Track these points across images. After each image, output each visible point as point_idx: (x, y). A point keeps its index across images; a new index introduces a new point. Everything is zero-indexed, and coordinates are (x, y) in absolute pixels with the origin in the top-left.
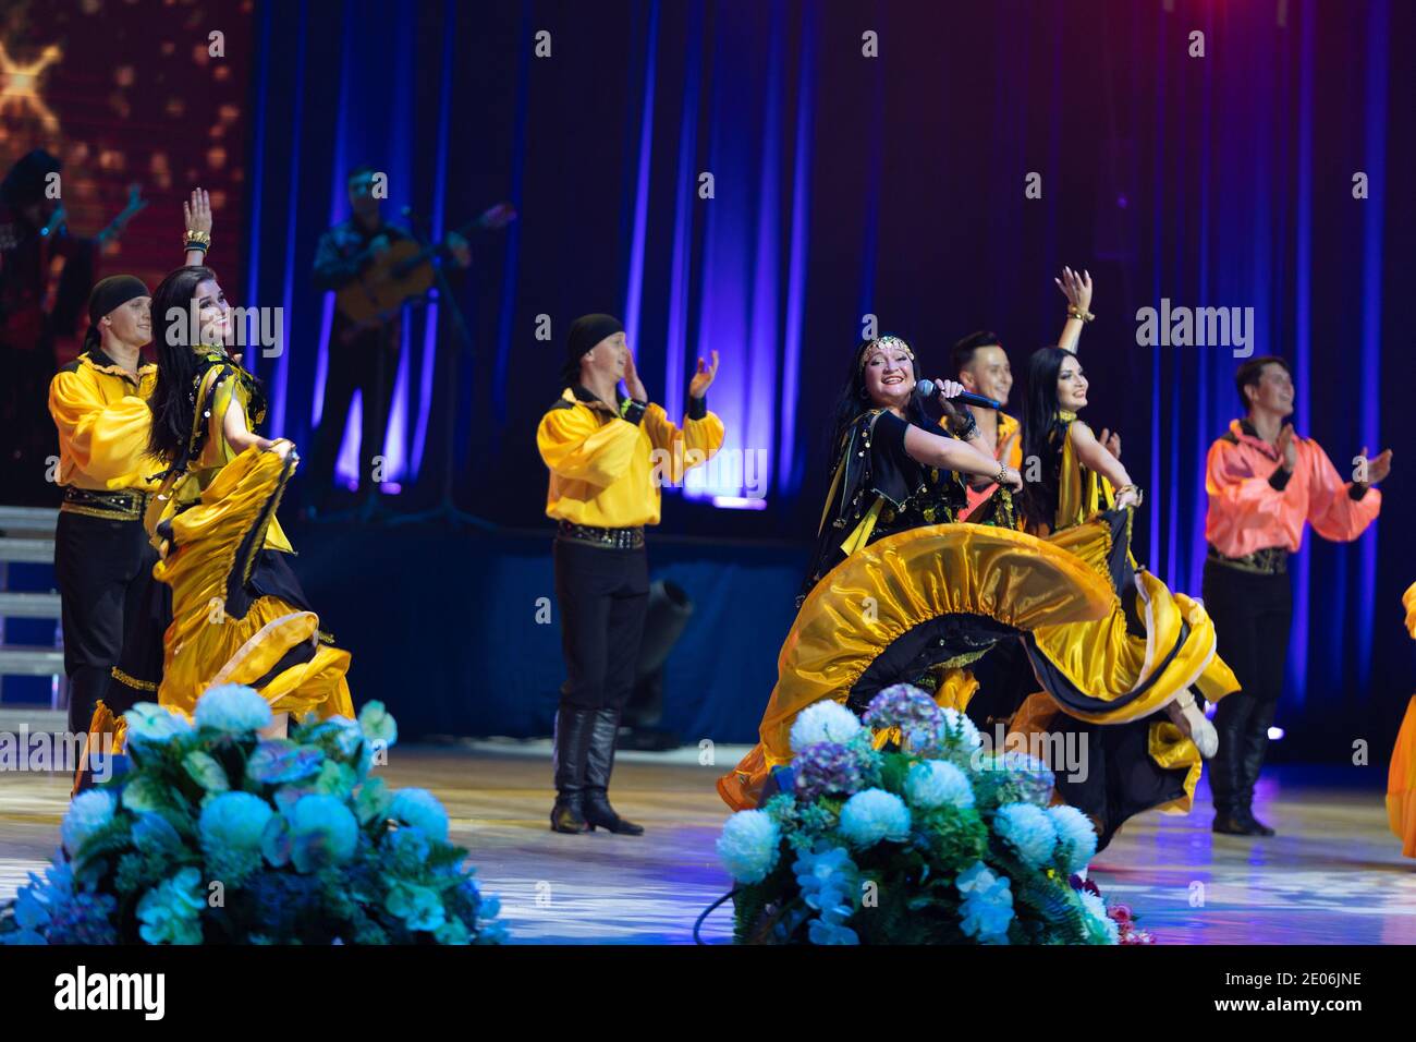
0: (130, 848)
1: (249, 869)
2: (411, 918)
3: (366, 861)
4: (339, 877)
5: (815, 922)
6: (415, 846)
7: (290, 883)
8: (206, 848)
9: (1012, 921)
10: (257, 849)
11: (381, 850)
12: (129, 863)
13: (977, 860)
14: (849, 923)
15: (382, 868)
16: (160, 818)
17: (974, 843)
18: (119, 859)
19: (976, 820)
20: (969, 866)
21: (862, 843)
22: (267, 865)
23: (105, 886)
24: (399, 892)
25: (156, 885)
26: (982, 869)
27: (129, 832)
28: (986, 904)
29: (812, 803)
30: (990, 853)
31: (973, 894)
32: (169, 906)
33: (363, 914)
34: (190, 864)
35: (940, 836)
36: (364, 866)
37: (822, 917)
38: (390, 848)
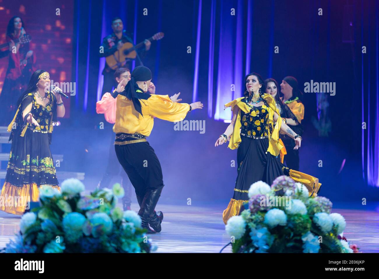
0: (41, 231)
1: (79, 236)
3: (115, 234)
4: (107, 239)
5: (257, 251)
6: (131, 229)
7: (91, 241)
8: (65, 230)
9: (320, 250)
10: (81, 230)
11: (120, 230)
12: (41, 235)
13: (308, 231)
14: (268, 251)
15: (120, 236)
16: (51, 222)
17: (307, 225)
18: (38, 234)
19: (307, 218)
20: (306, 233)
21: (272, 226)
22: (84, 236)
23: (33, 243)
24: (126, 243)
25: (49, 242)
26: (309, 234)
27: (40, 226)
28: (311, 245)
29: (256, 214)
30: (312, 228)
31: (307, 242)
33: (115, 250)
34: (60, 235)
35: (296, 224)
37: (259, 249)
38: (122, 229)
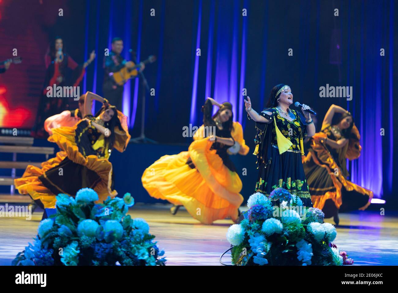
0: (58, 236)
1: (92, 241)
2: (139, 256)
3: (126, 239)
4: (118, 244)
5: (255, 257)
6: (140, 235)
7: (104, 245)
8: (79, 235)
11: (130, 236)
12: (57, 240)
13: (302, 239)
14: (265, 257)
15: (130, 241)
18: (55, 239)
19: (302, 227)
21: (268, 234)
22: (97, 240)
23: (50, 247)
24: (135, 248)
27: (57, 231)
29: (254, 222)
32: (69, 252)
33: (125, 254)
34: (75, 240)
36: (125, 241)
37: (257, 255)
38: (132, 236)
